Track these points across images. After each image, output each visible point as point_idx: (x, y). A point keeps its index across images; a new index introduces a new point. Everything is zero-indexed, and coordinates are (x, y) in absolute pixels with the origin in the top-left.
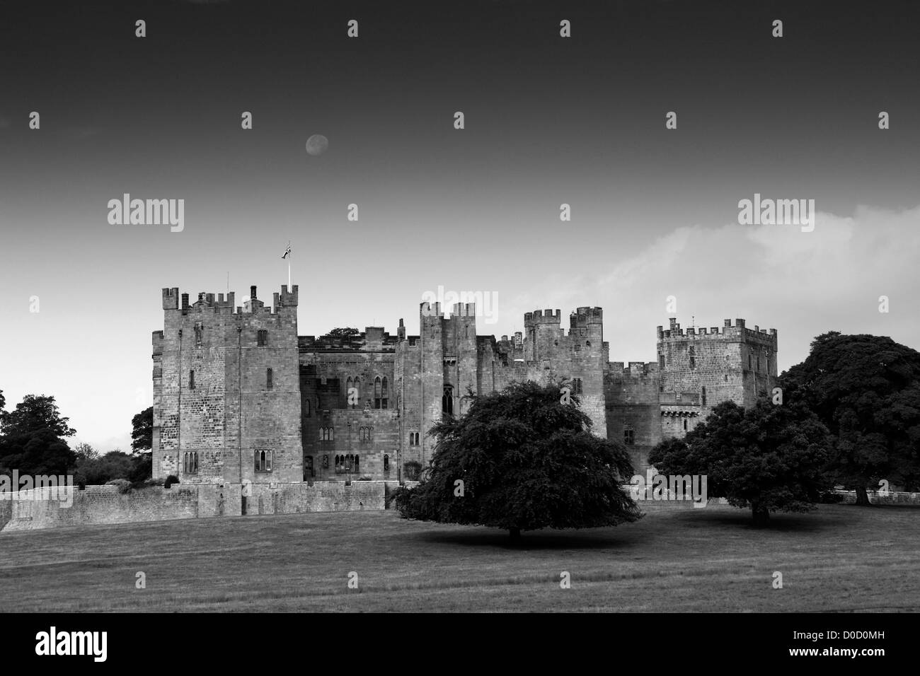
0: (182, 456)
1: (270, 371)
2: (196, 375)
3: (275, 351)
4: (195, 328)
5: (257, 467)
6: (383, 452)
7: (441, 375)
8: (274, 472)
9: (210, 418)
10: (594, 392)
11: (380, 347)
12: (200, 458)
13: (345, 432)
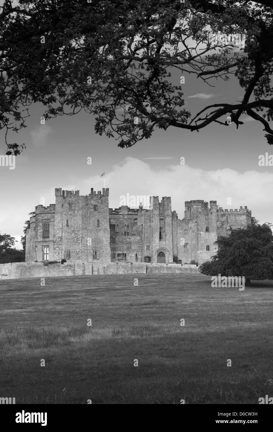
0: (63, 252)
1: (98, 221)
2: (69, 221)
3: (100, 213)
4: (69, 203)
5: (94, 257)
6: (135, 252)
7: (159, 224)
8: (100, 259)
9: (75, 238)
10: (213, 231)
11: (126, 213)
12: (71, 253)
13: (121, 245)
